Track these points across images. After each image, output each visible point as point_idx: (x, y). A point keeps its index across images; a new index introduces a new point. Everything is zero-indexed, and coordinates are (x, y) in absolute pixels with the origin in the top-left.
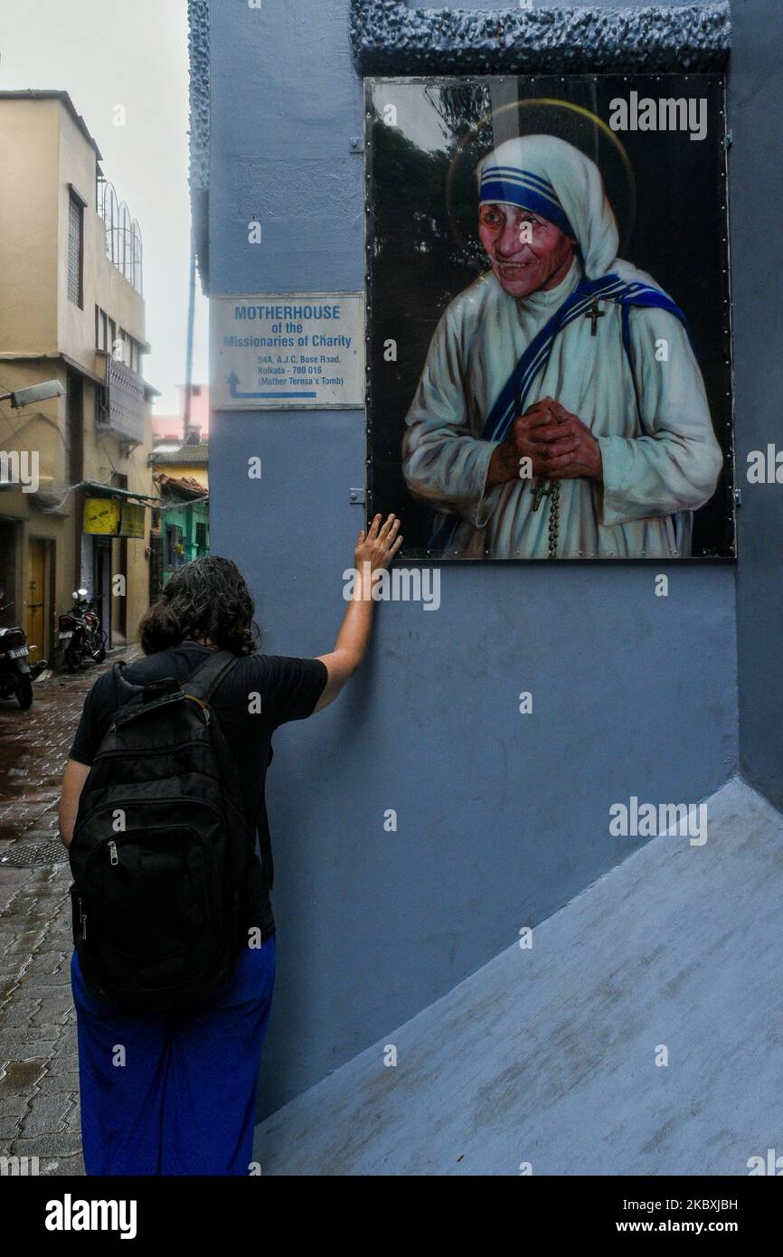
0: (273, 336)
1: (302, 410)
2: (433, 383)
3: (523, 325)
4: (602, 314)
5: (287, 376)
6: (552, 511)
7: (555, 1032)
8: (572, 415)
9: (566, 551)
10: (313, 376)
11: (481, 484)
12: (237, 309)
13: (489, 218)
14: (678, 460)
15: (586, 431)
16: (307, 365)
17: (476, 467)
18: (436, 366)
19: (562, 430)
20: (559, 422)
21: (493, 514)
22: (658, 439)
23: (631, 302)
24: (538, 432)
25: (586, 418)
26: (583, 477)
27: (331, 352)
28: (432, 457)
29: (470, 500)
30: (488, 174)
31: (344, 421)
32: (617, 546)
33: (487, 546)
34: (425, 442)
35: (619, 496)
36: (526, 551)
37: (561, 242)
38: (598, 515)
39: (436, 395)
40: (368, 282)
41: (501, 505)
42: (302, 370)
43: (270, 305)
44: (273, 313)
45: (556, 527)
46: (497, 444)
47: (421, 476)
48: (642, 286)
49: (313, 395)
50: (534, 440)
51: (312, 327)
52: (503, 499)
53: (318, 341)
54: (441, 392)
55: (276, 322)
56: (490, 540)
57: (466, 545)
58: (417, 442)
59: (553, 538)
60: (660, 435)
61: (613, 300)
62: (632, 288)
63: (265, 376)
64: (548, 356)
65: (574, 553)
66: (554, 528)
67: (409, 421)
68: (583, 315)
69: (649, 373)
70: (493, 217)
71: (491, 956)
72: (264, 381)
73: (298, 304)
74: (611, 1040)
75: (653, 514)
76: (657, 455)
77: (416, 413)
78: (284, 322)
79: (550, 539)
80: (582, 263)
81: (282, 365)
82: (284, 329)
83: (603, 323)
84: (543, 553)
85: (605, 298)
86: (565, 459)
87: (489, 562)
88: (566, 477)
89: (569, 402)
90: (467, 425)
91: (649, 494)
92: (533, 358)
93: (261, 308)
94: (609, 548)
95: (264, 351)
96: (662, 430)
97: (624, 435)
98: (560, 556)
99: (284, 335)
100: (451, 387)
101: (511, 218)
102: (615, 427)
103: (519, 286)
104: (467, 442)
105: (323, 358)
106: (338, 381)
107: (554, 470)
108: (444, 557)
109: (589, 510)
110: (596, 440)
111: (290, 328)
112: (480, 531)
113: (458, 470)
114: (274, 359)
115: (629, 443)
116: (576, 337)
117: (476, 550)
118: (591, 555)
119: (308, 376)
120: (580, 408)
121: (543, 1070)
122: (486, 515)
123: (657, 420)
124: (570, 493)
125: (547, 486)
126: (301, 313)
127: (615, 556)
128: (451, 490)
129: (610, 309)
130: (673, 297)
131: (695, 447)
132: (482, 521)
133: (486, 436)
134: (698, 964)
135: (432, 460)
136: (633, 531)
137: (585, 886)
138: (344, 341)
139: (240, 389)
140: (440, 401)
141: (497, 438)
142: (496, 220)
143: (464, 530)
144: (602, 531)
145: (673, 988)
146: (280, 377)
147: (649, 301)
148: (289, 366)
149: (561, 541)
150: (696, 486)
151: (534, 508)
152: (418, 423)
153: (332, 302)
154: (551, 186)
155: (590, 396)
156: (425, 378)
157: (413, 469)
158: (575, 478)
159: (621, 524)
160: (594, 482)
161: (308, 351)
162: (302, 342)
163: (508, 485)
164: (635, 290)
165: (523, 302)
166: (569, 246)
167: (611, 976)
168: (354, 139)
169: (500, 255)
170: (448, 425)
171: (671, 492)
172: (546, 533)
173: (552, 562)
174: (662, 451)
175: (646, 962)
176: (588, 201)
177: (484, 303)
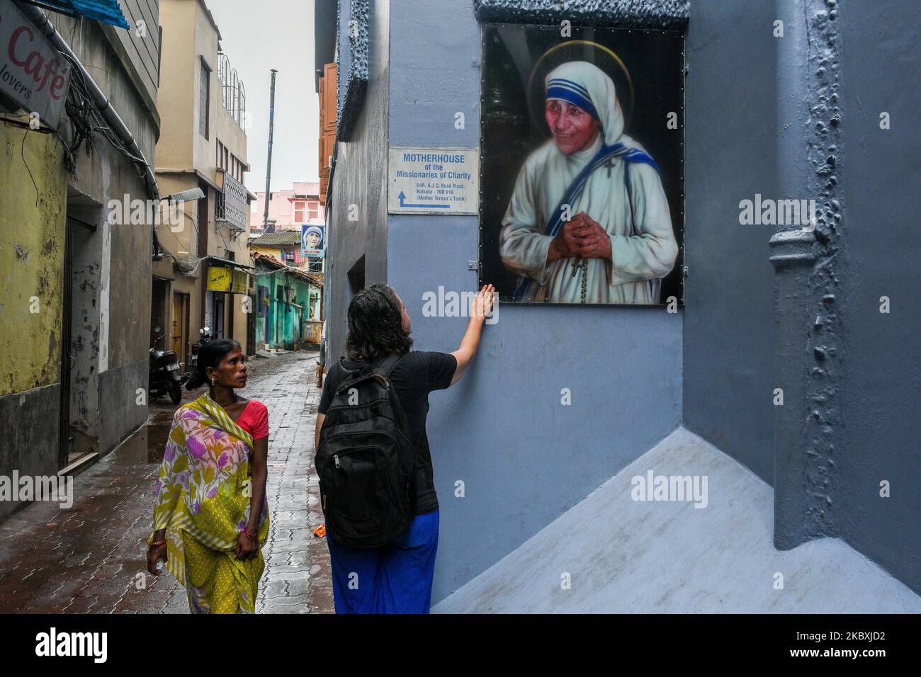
0: (426, 172)
1: (442, 215)
2: (518, 201)
3: (569, 170)
4: (614, 166)
5: (433, 195)
6: (583, 276)
7: (593, 559)
8: (596, 223)
9: (590, 299)
10: (449, 195)
11: (544, 260)
12: (405, 155)
13: (551, 108)
14: (654, 249)
15: (603, 231)
16: (445, 189)
17: (541, 251)
18: (519, 194)
19: (590, 231)
20: (588, 226)
21: (551, 277)
22: (643, 237)
23: (630, 159)
24: (576, 232)
25: (603, 225)
26: (601, 257)
27: (458, 182)
28: (516, 244)
29: (537, 269)
30: (552, 82)
31: (465, 222)
32: (619, 297)
33: (546, 296)
34: (513, 236)
35: (621, 269)
36: (568, 299)
37: (591, 124)
38: (609, 279)
39: (519, 209)
40: (481, 142)
41: (555, 272)
42: (442, 192)
43: (424, 153)
44: (426, 158)
45: (586, 285)
46: (554, 237)
47: (510, 255)
48: (636, 151)
49: (448, 206)
50: (574, 236)
51: (448, 167)
52: (556, 269)
53: (451, 175)
54: (523, 207)
55: (428, 163)
56: (548, 292)
57: (535, 295)
58: (508, 235)
59: (584, 292)
60: (644, 235)
61: (620, 157)
62: (631, 151)
63: (420, 195)
64: (584, 188)
65: (595, 300)
66: (584, 286)
67: (504, 223)
68: (603, 166)
70: (554, 108)
71: (544, 526)
72: (421, 198)
73: (440, 153)
74: (628, 558)
75: (639, 280)
76: (642, 246)
77: (508, 219)
78: (432, 164)
79: (582, 293)
80: (603, 136)
81: (431, 189)
82: (432, 167)
83: (615, 171)
84: (578, 300)
85: (616, 156)
86: (591, 247)
87: (548, 305)
88: (592, 257)
89: (594, 216)
90: (537, 226)
91: (637, 268)
93: (419, 155)
94: (615, 298)
95: (420, 180)
96: (645, 232)
97: (624, 235)
98: (587, 302)
99: (432, 171)
100: (528, 204)
101: (564, 108)
102: (619, 230)
103: (567, 148)
104: (536, 236)
105: (454, 186)
106: (462, 199)
107: (585, 253)
108: (522, 302)
109: (603, 275)
110: (609, 237)
111: (436, 167)
112: (544, 287)
113: (531, 252)
114: (426, 185)
115: (627, 240)
116: (599, 177)
117: (540, 297)
118: (604, 302)
119: (445, 195)
120: (600, 219)
121: (589, 577)
122: (547, 278)
123: (642, 227)
124: (593, 266)
125: (581, 262)
126: (442, 159)
127: (618, 303)
128: (527, 263)
129: (618, 164)
130: (653, 157)
131: (662, 242)
132: (544, 282)
133: (547, 233)
134: (674, 519)
135: (517, 246)
136: (628, 290)
137: (597, 486)
138: (467, 176)
139: (405, 202)
140: (522, 212)
141: (553, 235)
142: (556, 109)
143: (533, 286)
144: (611, 287)
145: (661, 531)
146: (429, 195)
147: (640, 159)
148: (434, 190)
149: (588, 293)
150: (663, 264)
151: (573, 274)
152: (509, 224)
153: (460, 153)
154: (587, 91)
155: (606, 211)
156: (513, 199)
157: (505, 251)
158: (596, 258)
159: (622, 285)
160: (607, 261)
161: (446, 181)
162: (442, 176)
163: (559, 261)
164: (632, 153)
165: (569, 157)
166: (596, 126)
167: (621, 530)
168: (474, 58)
169: (557, 129)
170: (526, 226)
171: (650, 267)
172: (580, 289)
173: (583, 306)
174: (644, 244)
175: (642, 521)
176: (607, 101)
177: (548, 157)
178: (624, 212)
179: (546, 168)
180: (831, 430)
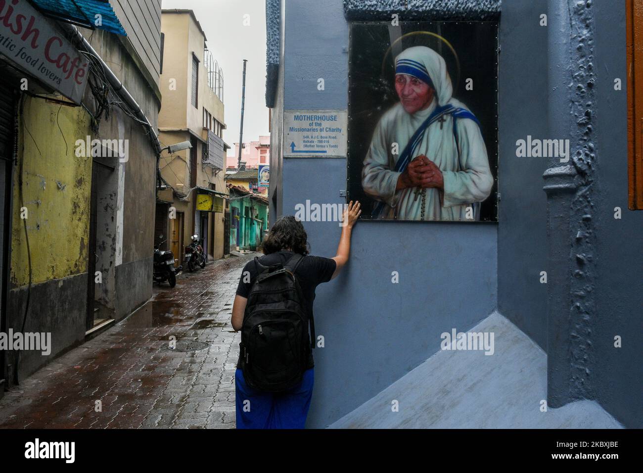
0: (310, 128)
1: (321, 158)
2: (375, 148)
3: (412, 125)
4: (445, 121)
5: (315, 144)
6: (423, 201)
7: (423, 407)
8: (431, 162)
9: (428, 217)
10: (326, 144)
11: (394, 189)
12: (295, 116)
13: (399, 80)
14: (475, 181)
15: (437, 168)
16: (323, 140)
17: (392, 183)
18: (376, 142)
19: (428, 168)
20: (426, 165)
21: (398, 202)
22: (467, 172)
23: (457, 116)
24: (417, 169)
25: (437, 163)
26: (436, 187)
27: (333, 134)
28: (374, 178)
29: (389, 196)
30: (400, 62)
31: (338, 163)
32: (449, 216)
33: (396, 215)
34: (371, 172)
35: (450, 196)
36: (412, 217)
37: (428, 91)
38: (441, 203)
39: (376, 153)
40: (349, 106)
41: (402, 197)
42: (321, 142)
43: (308, 114)
44: (310, 118)
45: (424, 207)
46: (401, 173)
47: (369, 185)
48: (462, 109)
49: (325, 152)
50: (416, 171)
51: (326, 124)
52: (403, 195)
53: (328, 130)
54: (378, 152)
55: (311, 122)
56: (397, 212)
57: (387, 214)
58: (368, 172)
59: (423, 212)
60: (467, 171)
61: (449, 115)
62: (458, 110)
63: (306, 144)
64: (423, 137)
65: (431, 218)
66: (423, 208)
67: (365, 163)
68: (437, 121)
69: (464, 145)
70: (401, 80)
71: (393, 381)
72: (306, 146)
73: (320, 114)
74: (446, 408)
75: (465, 203)
76: (466, 179)
77: (368, 160)
78: (314, 122)
79: (422, 213)
80: (437, 100)
81: (313, 140)
82: (314, 124)
83: (445, 124)
84: (419, 218)
85: (447, 114)
86: (429, 180)
87: (396, 221)
88: (429, 187)
89: (431, 157)
90: (388, 165)
91: (463, 195)
92: (417, 138)
93: (305, 116)
94: (446, 217)
95: (306, 133)
96: (468, 169)
97: (453, 170)
98: (425, 219)
99: (314, 127)
100: (382, 150)
101: (408, 80)
102: (449, 167)
103: (411, 108)
104: (388, 172)
105: (330, 137)
106: (336, 146)
107: (424, 184)
108: (378, 219)
109: (437, 200)
110: (442, 172)
111: (317, 124)
112: (393, 208)
113: (384, 184)
114: (310, 137)
115: (455, 174)
116: (434, 128)
117: (391, 216)
118: (438, 219)
119: (323, 144)
120: (435, 159)
121: (418, 420)
122: (396, 202)
123: (467, 164)
124: (430, 194)
125: (421, 191)
126: (321, 118)
127: (448, 220)
128: (382, 192)
129: (448, 119)
130: (474, 114)
131: (482, 176)
132: (393, 205)
133: (396, 170)
134: (480, 380)
135: (374, 179)
136: (456, 210)
137: (433, 354)
138: (339, 130)
139: (295, 149)
140: (378, 155)
141: (401, 171)
142: (402, 81)
143: (386, 208)
144: (443, 209)
145: (471, 389)
146: (312, 144)
147: (464, 115)
148: (316, 140)
149: (426, 213)
150: (482, 192)
151: (415, 199)
152: (368, 164)
153: (334, 114)
154: (425, 67)
155: (439, 154)
156: (372, 146)
157: (366, 183)
158: (432, 188)
159: (451, 207)
160: (440, 189)
161: (324, 134)
162: (321, 130)
163: (405, 190)
164: (459, 111)
165: (412, 115)
166: (432, 93)
167: (445, 386)
168: (344, 47)
169: (403, 95)
170: (381, 165)
171: (472, 194)
172: (420, 210)
173: (422, 222)
174: (468, 177)
175: (459, 380)
176: (440, 74)
177: (396, 116)
178: (452, 154)
179: (395, 122)
180: (588, 318)
